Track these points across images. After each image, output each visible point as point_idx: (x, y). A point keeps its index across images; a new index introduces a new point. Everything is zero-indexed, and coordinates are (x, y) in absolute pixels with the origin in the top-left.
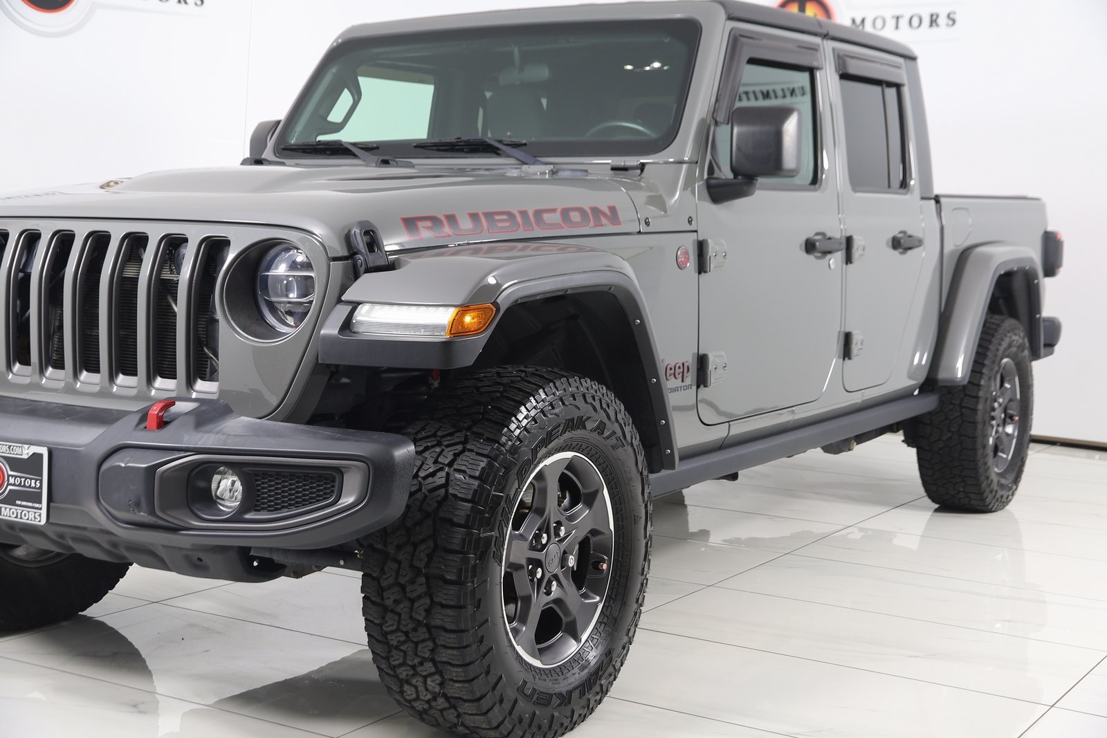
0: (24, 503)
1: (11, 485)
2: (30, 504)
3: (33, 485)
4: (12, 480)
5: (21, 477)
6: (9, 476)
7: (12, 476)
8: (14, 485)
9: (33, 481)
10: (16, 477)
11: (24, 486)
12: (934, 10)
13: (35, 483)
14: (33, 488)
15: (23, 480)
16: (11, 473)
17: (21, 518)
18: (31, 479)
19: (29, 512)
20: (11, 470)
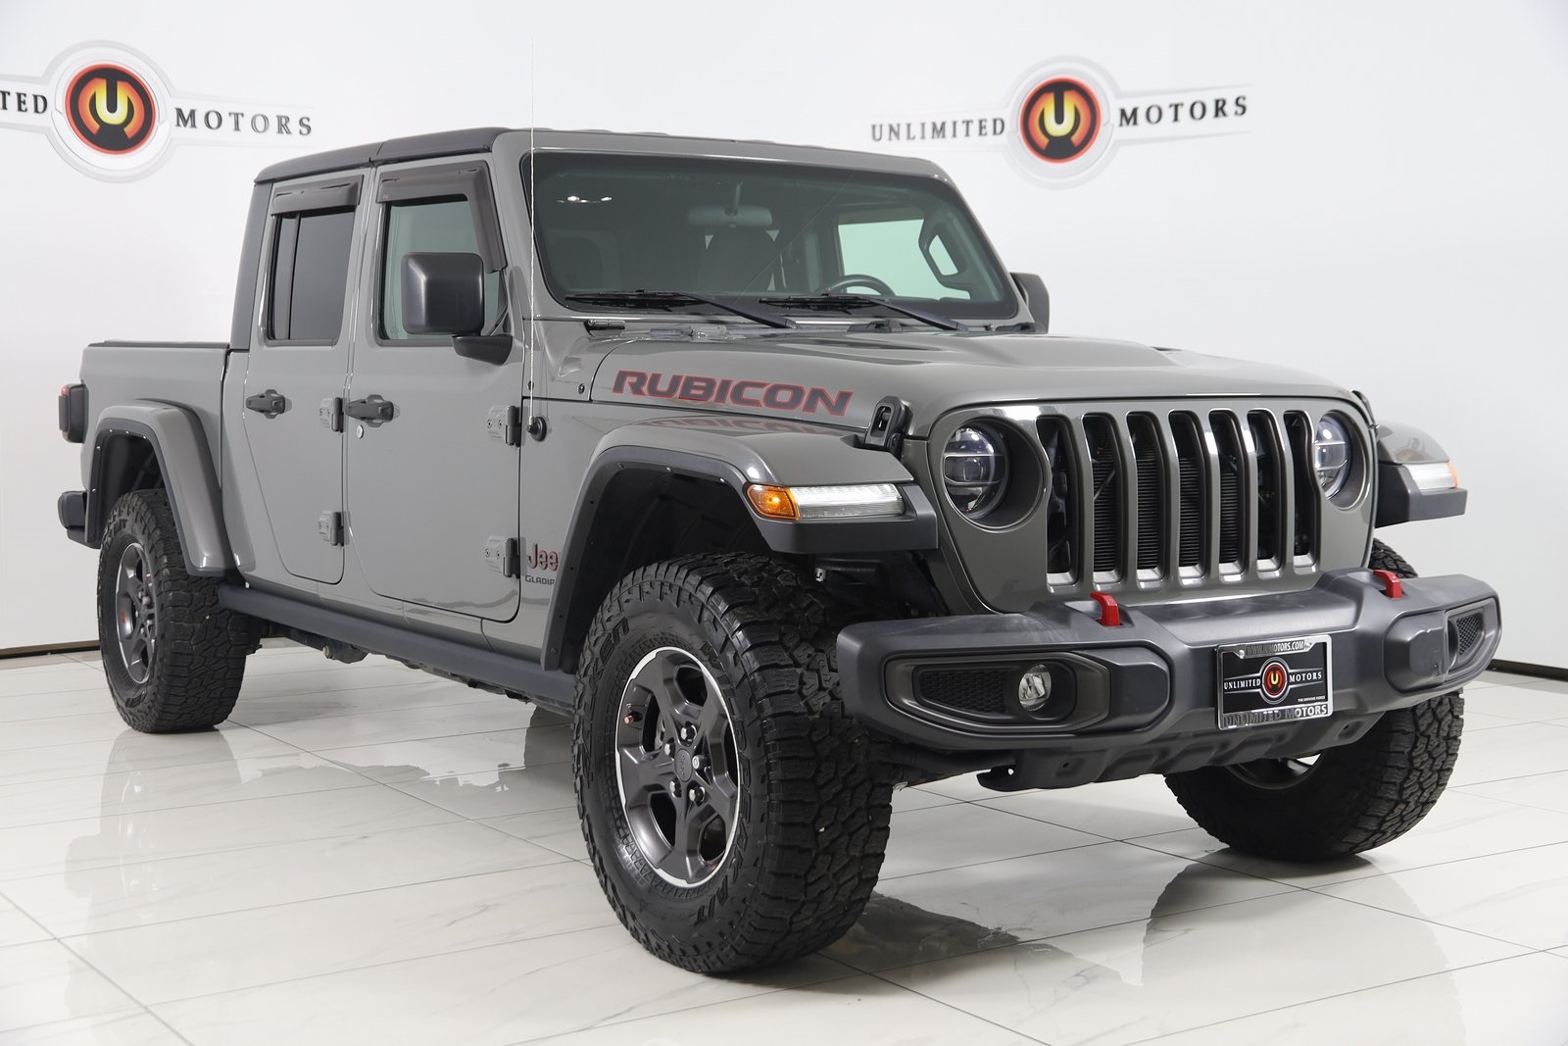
0: (1306, 700)
1: (1292, 683)
2: (1313, 699)
3: (1315, 677)
4: (1292, 679)
5: (1301, 673)
6: (1288, 674)
7: (1292, 674)
8: (1296, 682)
9: (1315, 674)
10: (1296, 674)
11: (1307, 681)
12: (1219, 95)
13: (1317, 676)
14: (1315, 680)
15: (1304, 675)
16: (1290, 671)
17: (1307, 715)
18: (1312, 672)
19: (1314, 707)
20: (1291, 668)
